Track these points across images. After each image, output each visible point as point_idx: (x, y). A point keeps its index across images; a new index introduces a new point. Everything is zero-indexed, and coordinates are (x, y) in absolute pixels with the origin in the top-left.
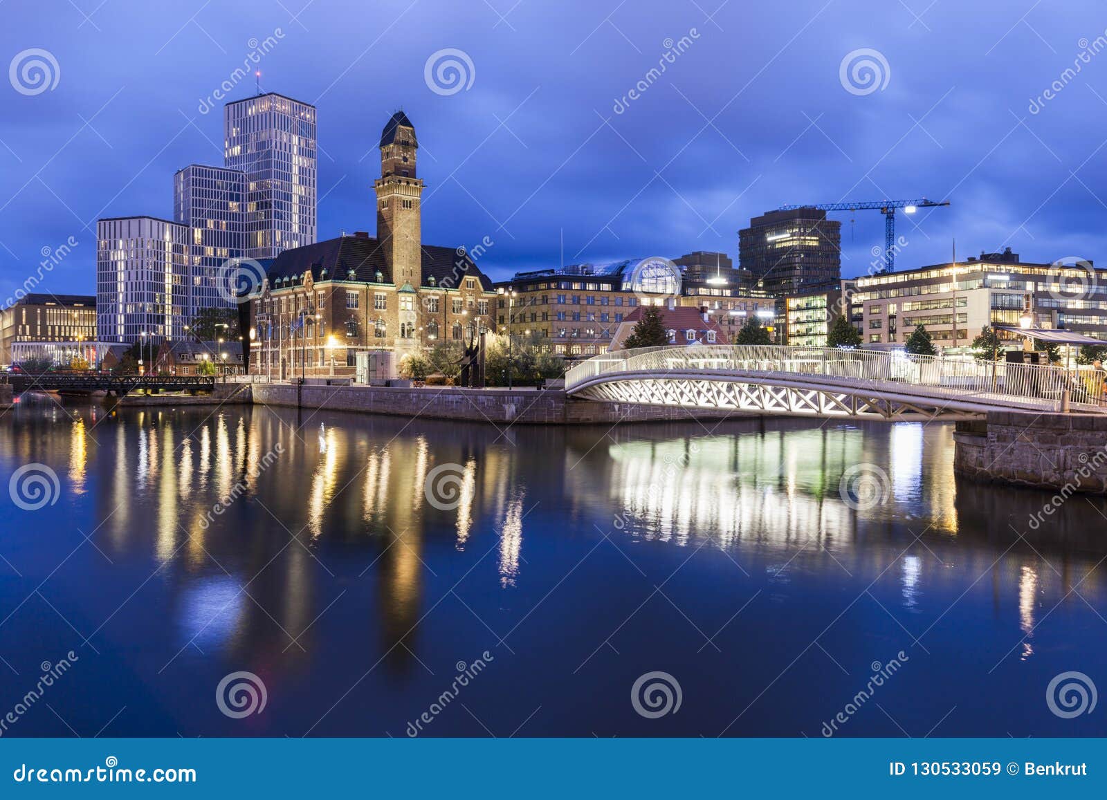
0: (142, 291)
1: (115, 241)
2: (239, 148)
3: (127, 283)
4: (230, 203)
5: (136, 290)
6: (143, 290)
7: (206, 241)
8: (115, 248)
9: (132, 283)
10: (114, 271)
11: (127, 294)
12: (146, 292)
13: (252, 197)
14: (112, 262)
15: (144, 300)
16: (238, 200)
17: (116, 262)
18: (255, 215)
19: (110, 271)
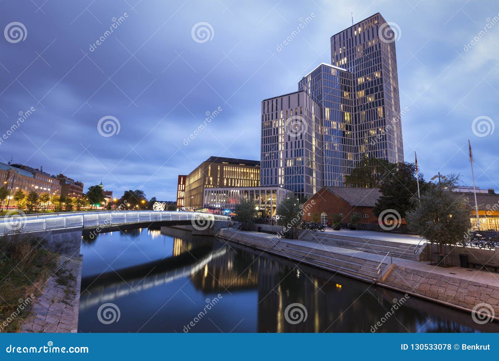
0: (301, 148)
1: (277, 113)
2: (346, 59)
3: (287, 143)
4: (345, 93)
5: (296, 147)
6: (303, 147)
7: (332, 118)
8: (277, 118)
9: (292, 143)
10: (276, 135)
11: (287, 152)
12: (305, 148)
13: (360, 87)
14: (274, 129)
15: (303, 156)
16: (349, 91)
17: (277, 129)
18: (364, 99)
19: (273, 135)
